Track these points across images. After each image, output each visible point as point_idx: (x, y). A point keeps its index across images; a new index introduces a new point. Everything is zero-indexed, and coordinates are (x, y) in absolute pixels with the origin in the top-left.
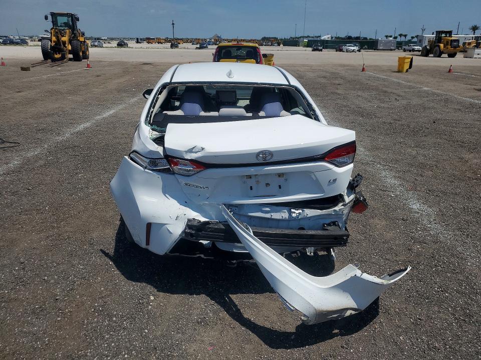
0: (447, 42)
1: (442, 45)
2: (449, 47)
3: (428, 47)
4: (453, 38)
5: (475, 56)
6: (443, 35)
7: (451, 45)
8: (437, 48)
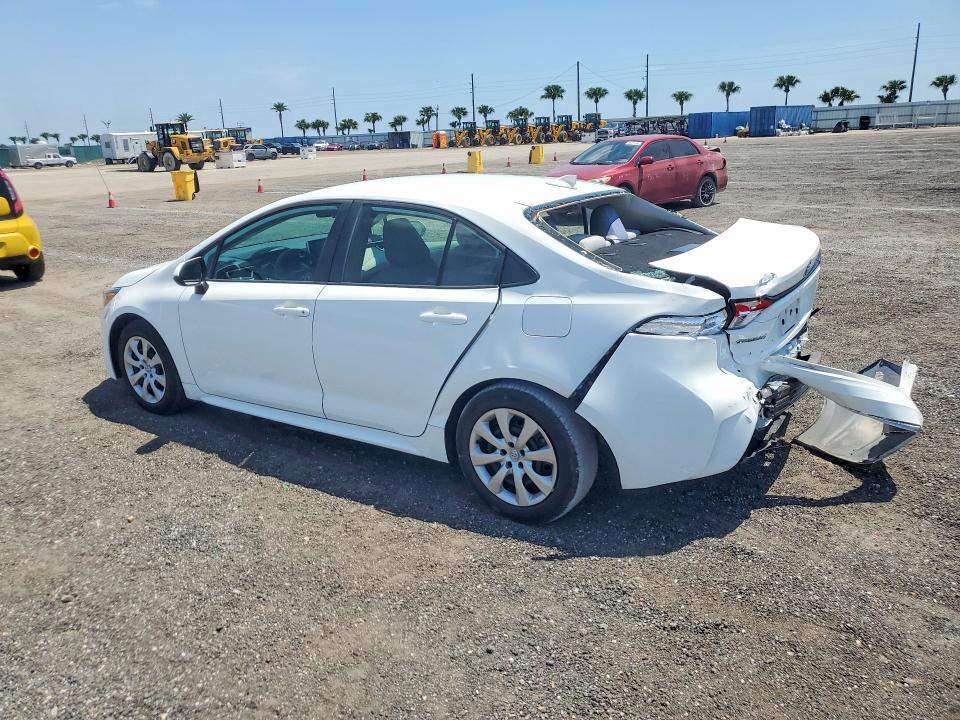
0: (183, 143)
1: (175, 150)
2: (190, 151)
3: (150, 154)
4: (189, 136)
5: (236, 164)
6: (171, 131)
7: (191, 148)
8: (167, 155)
